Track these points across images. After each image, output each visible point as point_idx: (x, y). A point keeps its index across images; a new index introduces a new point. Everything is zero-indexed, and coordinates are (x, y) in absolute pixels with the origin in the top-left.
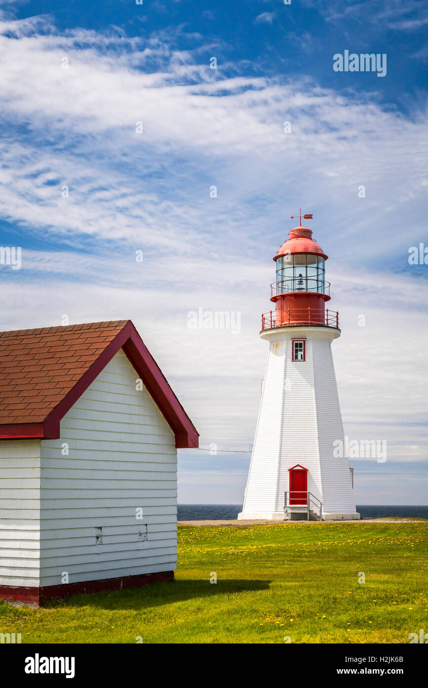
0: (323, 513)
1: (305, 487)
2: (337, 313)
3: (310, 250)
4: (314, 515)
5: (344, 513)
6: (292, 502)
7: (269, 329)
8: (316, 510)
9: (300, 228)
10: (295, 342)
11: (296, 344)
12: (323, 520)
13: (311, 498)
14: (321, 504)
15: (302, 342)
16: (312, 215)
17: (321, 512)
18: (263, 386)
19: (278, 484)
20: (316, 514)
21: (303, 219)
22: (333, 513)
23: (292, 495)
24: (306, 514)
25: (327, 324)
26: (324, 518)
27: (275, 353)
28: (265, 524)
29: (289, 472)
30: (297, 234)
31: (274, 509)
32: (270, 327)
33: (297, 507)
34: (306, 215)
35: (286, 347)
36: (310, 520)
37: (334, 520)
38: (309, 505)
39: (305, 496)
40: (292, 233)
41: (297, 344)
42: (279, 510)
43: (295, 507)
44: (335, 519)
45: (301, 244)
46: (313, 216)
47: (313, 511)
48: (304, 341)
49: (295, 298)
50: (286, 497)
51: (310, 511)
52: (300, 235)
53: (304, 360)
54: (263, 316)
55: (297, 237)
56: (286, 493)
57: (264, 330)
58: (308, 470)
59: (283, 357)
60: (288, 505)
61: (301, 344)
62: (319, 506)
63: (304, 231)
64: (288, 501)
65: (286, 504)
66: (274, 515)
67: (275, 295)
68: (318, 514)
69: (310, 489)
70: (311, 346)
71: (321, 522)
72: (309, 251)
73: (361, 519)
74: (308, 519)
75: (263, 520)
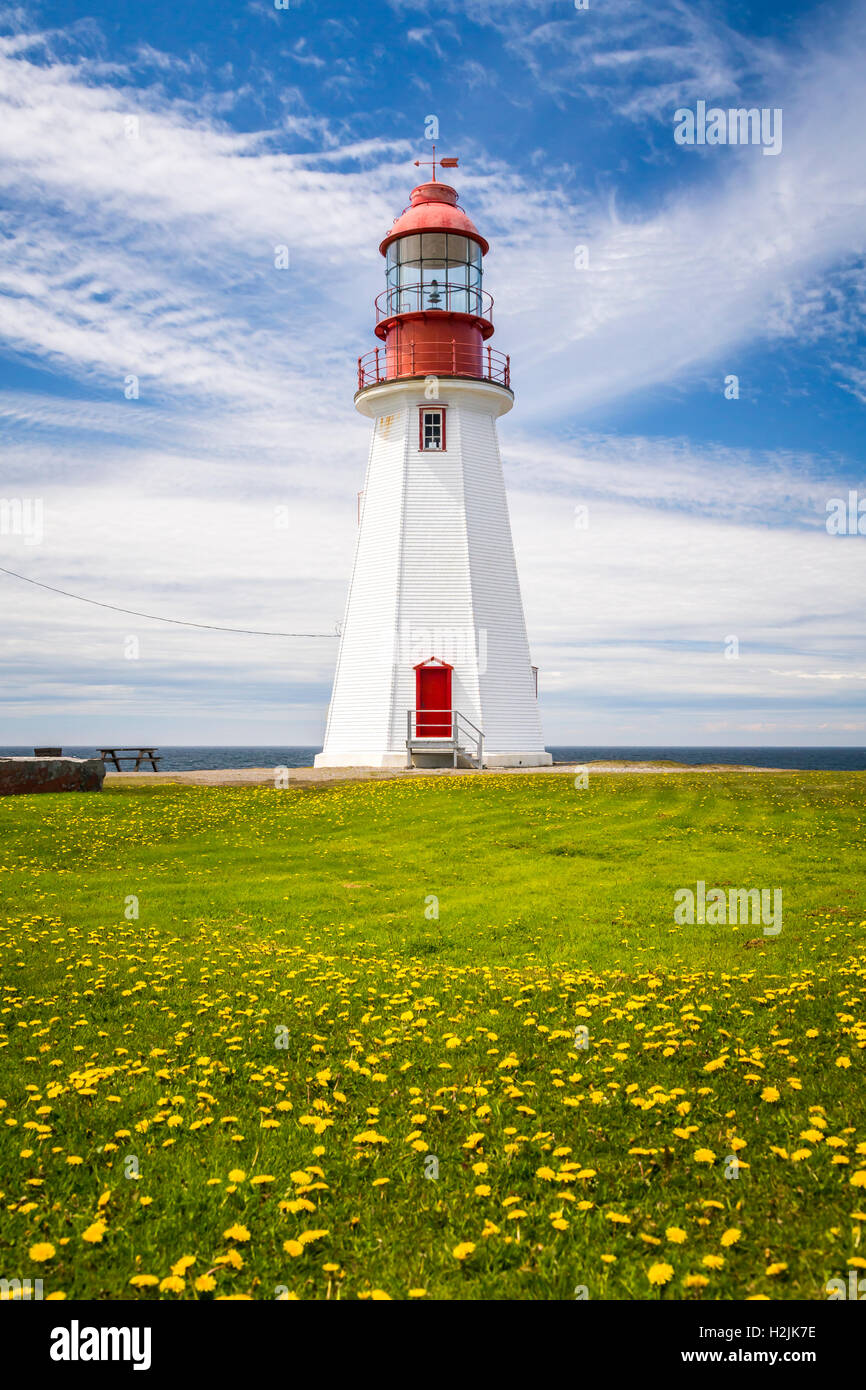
0: (484, 754)
1: (446, 702)
2: (508, 359)
3: (455, 225)
4: (466, 757)
5: (522, 754)
6: (421, 732)
7: (373, 386)
8: (470, 748)
9: (431, 182)
10: (425, 412)
11: (427, 416)
12: (484, 767)
13: (460, 722)
14: (482, 735)
15: (440, 413)
16: (457, 160)
17: (480, 750)
18: (362, 504)
19: (394, 695)
20: (470, 755)
21: (438, 166)
22: (502, 754)
23: (421, 718)
24: (451, 756)
25: (490, 377)
26: (485, 762)
27: (386, 436)
28: (368, 777)
29: (414, 673)
30: (427, 194)
31: (385, 747)
32: (375, 382)
33: (433, 742)
34: (444, 159)
35: (408, 423)
36: (458, 768)
37: (506, 767)
38: (456, 736)
39: (447, 718)
40: (418, 193)
41: (428, 419)
42: (396, 747)
43: (428, 742)
44: (507, 765)
45: (435, 214)
46: (458, 163)
47: (464, 749)
48: (444, 410)
49: (425, 324)
50: (409, 721)
51: (458, 749)
52: (433, 196)
53: (444, 447)
54: (360, 361)
55: (428, 201)
56: (409, 713)
57: (362, 389)
58: (452, 668)
59: (401, 444)
60: (414, 738)
61: (437, 417)
62: (477, 739)
63: (442, 189)
64: (414, 730)
65: (409, 736)
66: (386, 758)
67: (383, 318)
68: (475, 755)
69: (457, 705)
70: (458, 420)
71: (480, 771)
72: (453, 226)
73: (554, 764)
74: (455, 765)
75: (363, 768)
